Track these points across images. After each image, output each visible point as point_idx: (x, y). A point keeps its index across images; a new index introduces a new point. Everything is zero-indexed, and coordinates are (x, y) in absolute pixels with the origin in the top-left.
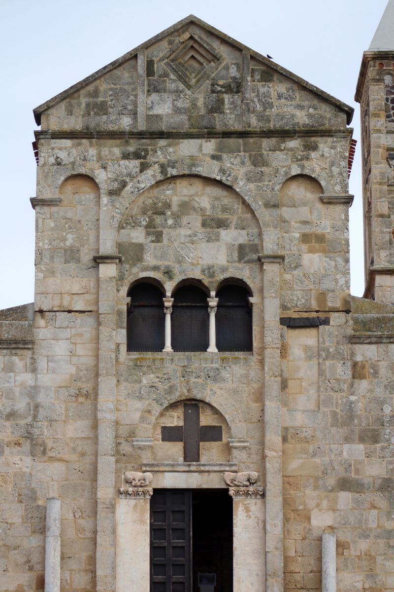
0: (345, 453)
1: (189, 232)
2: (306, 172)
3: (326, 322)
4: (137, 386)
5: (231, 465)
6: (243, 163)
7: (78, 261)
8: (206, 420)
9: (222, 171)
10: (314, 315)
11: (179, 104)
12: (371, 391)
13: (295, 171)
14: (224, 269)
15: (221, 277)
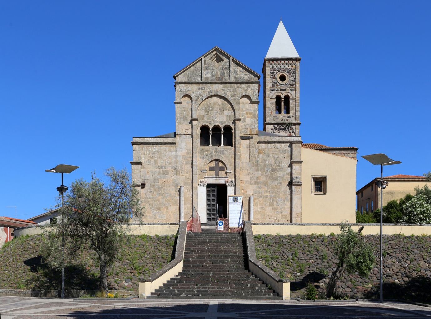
0: (256, 174)
1: (216, 112)
2: (247, 94)
3: (252, 138)
4: (203, 155)
5: (227, 177)
6: (230, 91)
7: (187, 120)
8: (221, 165)
9: (225, 93)
10: (248, 136)
11: (213, 74)
12: (263, 157)
13: (244, 94)
14: (225, 122)
15: (224, 125)
